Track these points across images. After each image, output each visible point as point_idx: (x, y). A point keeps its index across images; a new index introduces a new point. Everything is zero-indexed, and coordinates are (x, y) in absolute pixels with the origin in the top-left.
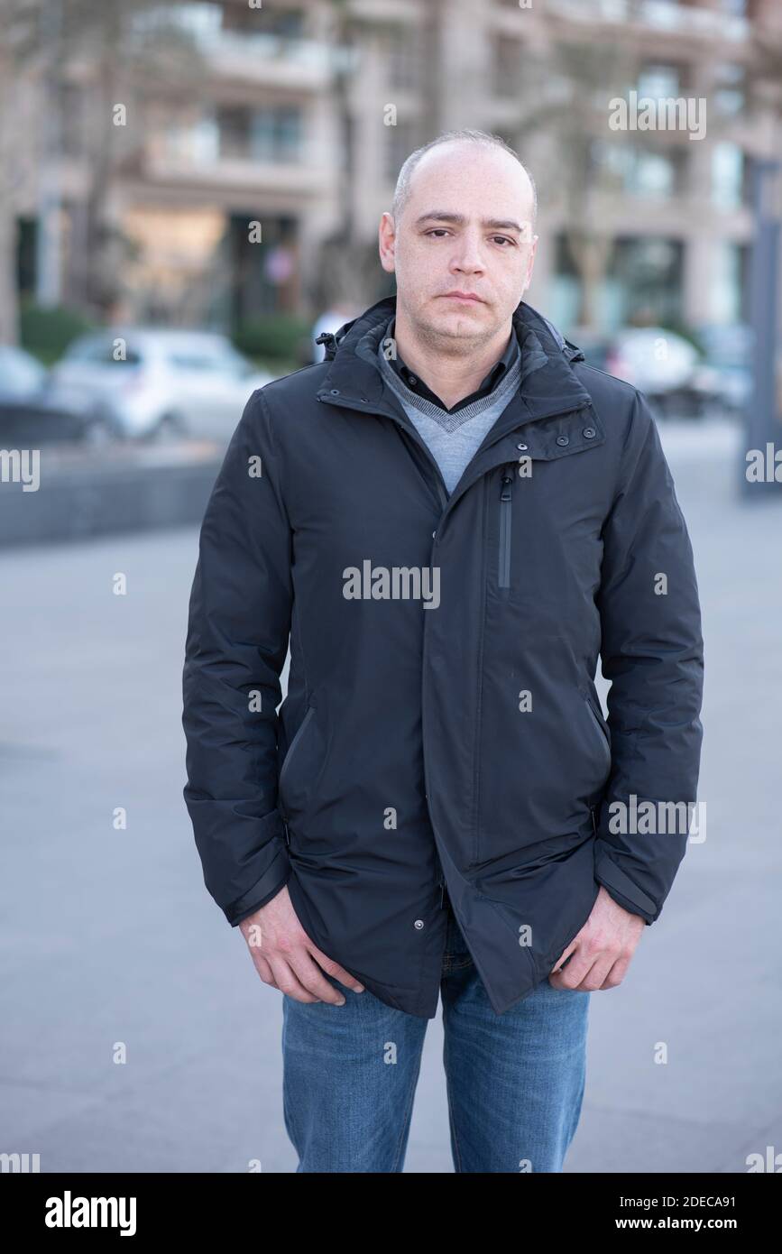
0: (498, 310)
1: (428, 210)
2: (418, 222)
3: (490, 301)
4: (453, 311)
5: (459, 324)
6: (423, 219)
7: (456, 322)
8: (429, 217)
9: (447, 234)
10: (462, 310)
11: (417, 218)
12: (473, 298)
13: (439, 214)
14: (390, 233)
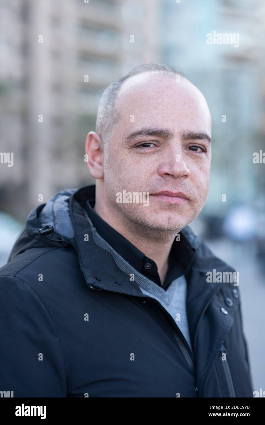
0: (196, 205)
1: (139, 127)
2: (129, 138)
3: (192, 198)
4: (163, 208)
5: (169, 219)
6: (134, 135)
7: (167, 218)
8: (140, 133)
9: (152, 145)
10: (171, 207)
11: (127, 135)
12: (180, 196)
13: (148, 130)
14: (96, 148)
